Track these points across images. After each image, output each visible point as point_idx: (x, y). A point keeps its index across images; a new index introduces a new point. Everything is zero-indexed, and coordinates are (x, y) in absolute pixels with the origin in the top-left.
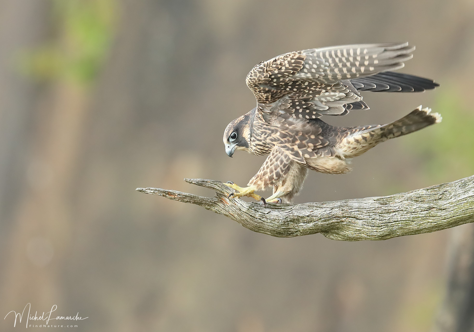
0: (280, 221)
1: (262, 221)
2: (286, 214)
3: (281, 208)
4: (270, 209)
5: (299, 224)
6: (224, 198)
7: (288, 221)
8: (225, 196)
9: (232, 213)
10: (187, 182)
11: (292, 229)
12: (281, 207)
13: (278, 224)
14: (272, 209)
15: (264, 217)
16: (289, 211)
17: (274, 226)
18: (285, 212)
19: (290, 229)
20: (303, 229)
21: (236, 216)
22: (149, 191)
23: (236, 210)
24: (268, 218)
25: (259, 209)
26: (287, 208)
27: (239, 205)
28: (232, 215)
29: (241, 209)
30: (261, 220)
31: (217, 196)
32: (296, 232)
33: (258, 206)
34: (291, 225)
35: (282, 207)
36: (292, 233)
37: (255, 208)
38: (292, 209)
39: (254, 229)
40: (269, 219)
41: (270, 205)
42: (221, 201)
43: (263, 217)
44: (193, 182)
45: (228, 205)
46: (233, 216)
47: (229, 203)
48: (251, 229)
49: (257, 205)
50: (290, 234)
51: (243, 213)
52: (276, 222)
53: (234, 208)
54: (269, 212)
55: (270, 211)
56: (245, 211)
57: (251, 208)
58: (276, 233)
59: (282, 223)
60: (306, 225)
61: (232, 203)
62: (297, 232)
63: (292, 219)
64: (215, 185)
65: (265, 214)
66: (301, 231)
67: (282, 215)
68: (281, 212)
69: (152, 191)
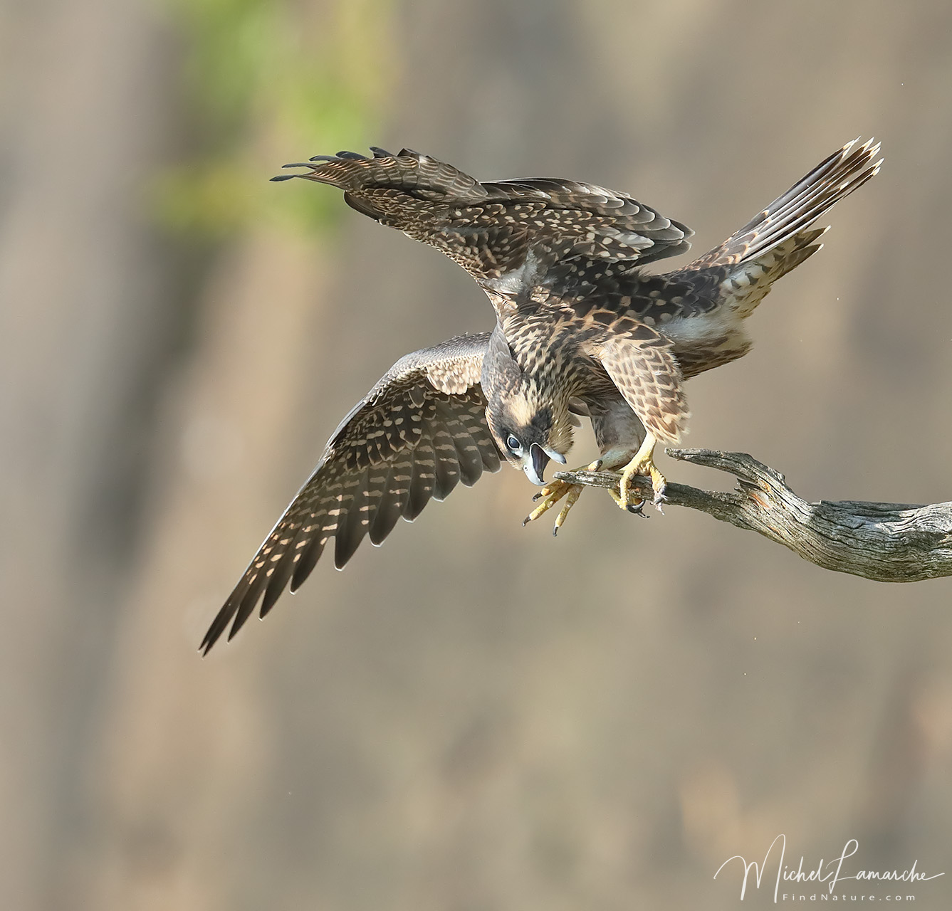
0: (887, 545)
1: (845, 546)
2: (900, 528)
3: (890, 515)
4: (864, 517)
5: (930, 551)
6: (756, 492)
7: (905, 546)
8: (759, 488)
9: (775, 528)
10: (671, 456)
11: (914, 562)
12: (888, 513)
13: (883, 552)
14: (869, 518)
15: (851, 536)
16: (907, 521)
17: (873, 557)
18: (898, 523)
19: (911, 562)
20: (941, 563)
21: (785, 533)
22: (584, 479)
23: (785, 520)
24: (859, 537)
25: (839, 519)
26: (904, 515)
27: (793, 509)
28: (775, 532)
29: (796, 517)
30: (844, 543)
31: (741, 489)
32: (923, 570)
33: (835, 510)
34: (913, 555)
35: (891, 513)
36: (916, 573)
37: (828, 516)
38: (915, 516)
39: (827, 563)
40: (861, 540)
41: (865, 508)
42: (749, 498)
43: (847, 536)
44: (686, 457)
45: (767, 509)
46: (778, 534)
47: (768, 504)
48: (819, 564)
49: (834, 508)
50: (910, 575)
51: (801, 528)
52: (876, 547)
53: (781, 516)
54: (862, 525)
55: (863, 521)
56: (805, 523)
57: (819, 516)
58: (878, 573)
59: (892, 549)
60: (948, 553)
61: (776, 505)
62: (927, 569)
63: (914, 539)
64: (736, 462)
65: (851, 528)
66: (936, 568)
67: (892, 531)
68: (888, 524)
69: (591, 479)
